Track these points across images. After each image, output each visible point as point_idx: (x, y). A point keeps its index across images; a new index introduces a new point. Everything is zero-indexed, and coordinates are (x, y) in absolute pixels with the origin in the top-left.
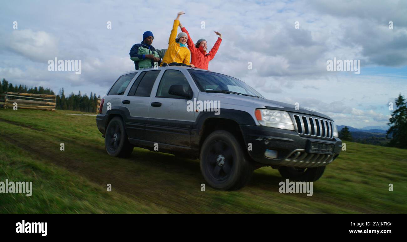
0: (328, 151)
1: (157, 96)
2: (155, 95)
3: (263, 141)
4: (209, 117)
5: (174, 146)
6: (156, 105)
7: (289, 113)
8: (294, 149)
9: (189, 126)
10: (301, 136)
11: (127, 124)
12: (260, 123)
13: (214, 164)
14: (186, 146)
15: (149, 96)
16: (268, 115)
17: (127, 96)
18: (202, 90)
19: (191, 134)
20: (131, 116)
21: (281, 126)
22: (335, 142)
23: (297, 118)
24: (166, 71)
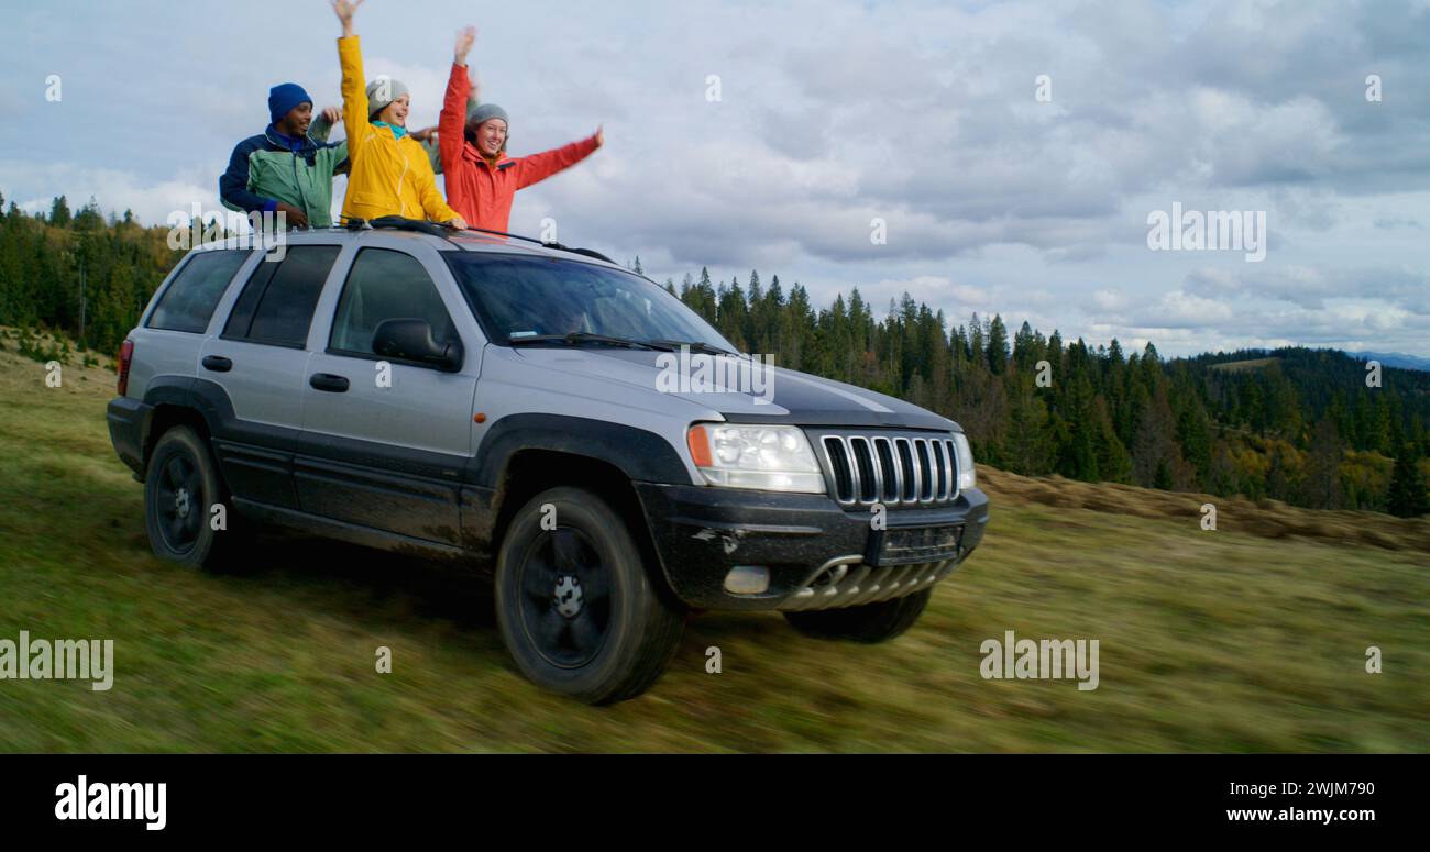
0: (943, 550)
1: (330, 350)
2: (325, 346)
3: (717, 543)
4: (523, 447)
5: (402, 538)
6: (330, 384)
7: (808, 431)
8: (826, 560)
9: (453, 473)
10: (848, 509)
11: (223, 447)
12: (704, 477)
14: (445, 541)
15: (303, 347)
16: (733, 444)
17: (221, 337)
18: (498, 333)
19: (460, 501)
20: (238, 417)
21: (781, 482)
22: (966, 512)
23: (835, 447)
24: (364, 252)
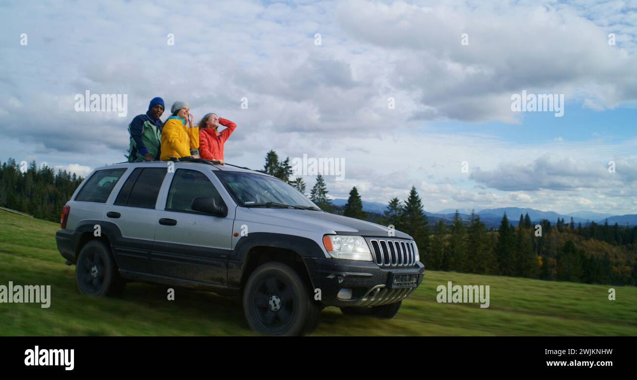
0: (412, 283)
1: (167, 209)
2: (164, 207)
3: (336, 279)
4: (256, 245)
5: (199, 283)
6: (165, 222)
7: (365, 238)
8: (373, 286)
9: (225, 256)
10: (381, 267)
11: (116, 248)
12: (330, 255)
13: (265, 308)
14: (219, 283)
15: (154, 208)
16: (339, 242)
17: (114, 204)
18: (240, 204)
19: (227, 267)
20: (123, 236)
21: (356, 257)
22: (419, 269)
23: (374, 243)
24: (179, 170)
